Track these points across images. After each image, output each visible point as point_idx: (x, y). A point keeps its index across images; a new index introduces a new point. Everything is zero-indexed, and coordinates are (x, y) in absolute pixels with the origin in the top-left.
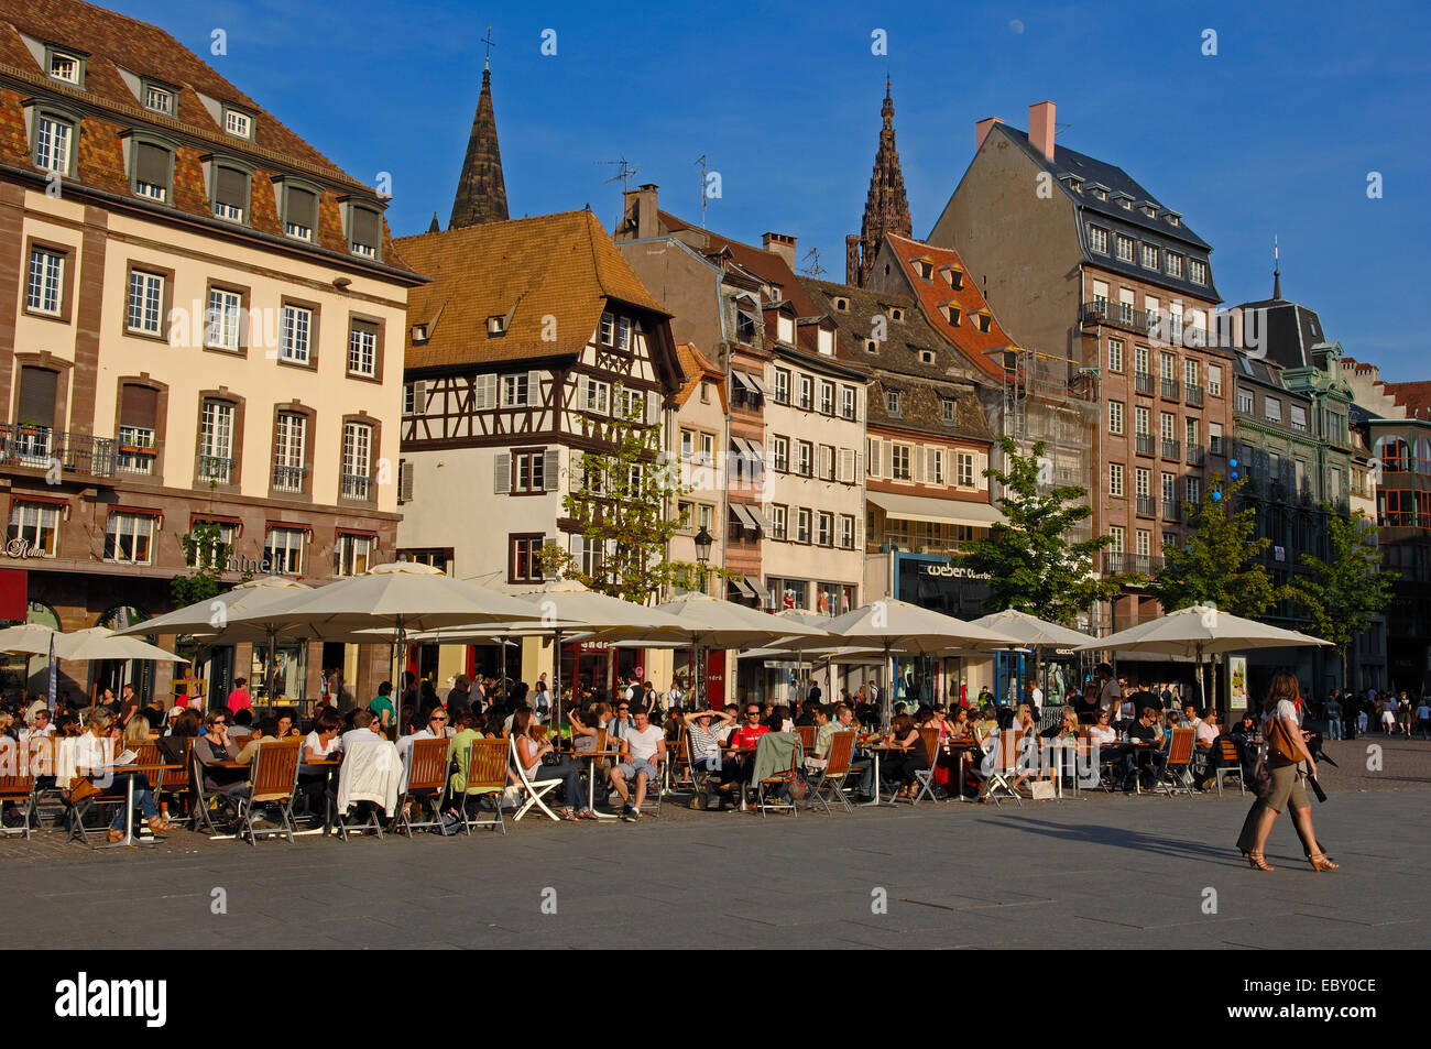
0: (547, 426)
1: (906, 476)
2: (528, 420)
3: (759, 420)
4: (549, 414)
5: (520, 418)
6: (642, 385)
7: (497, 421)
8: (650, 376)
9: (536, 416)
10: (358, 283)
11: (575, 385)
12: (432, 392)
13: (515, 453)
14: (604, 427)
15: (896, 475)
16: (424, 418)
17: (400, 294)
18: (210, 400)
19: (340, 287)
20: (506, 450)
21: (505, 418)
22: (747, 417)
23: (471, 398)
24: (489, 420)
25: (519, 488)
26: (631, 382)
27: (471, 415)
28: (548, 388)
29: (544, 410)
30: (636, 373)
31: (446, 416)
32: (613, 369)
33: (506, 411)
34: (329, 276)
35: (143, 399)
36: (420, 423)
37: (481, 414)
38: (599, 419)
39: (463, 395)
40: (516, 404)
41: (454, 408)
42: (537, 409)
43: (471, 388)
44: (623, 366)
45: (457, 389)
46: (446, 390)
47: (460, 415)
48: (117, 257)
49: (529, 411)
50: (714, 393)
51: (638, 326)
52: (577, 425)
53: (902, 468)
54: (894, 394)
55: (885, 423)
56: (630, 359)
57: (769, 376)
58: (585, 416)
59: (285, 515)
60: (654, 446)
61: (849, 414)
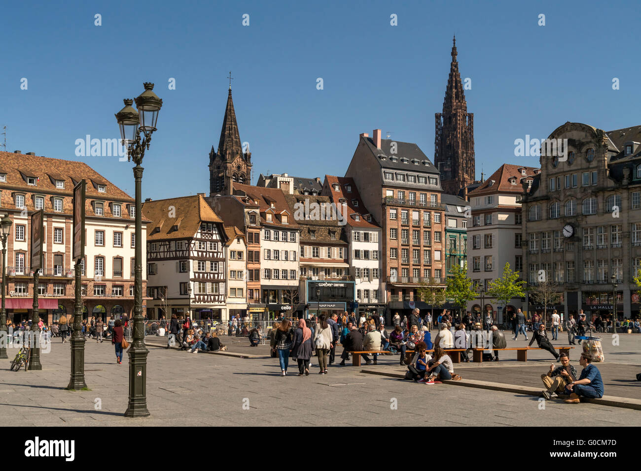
0: (187, 255)
1: (317, 256)
2: (183, 253)
3: (259, 246)
4: (187, 252)
5: (181, 253)
6: (216, 241)
7: (176, 253)
8: (219, 238)
9: (185, 252)
10: (130, 226)
11: (195, 244)
12: (160, 245)
13: (180, 262)
14: (204, 254)
15: (314, 256)
16: (159, 252)
18: (97, 257)
19: (127, 227)
20: (178, 261)
21: (178, 253)
22: (254, 245)
23: (170, 247)
24: (174, 253)
25: (182, 271)
26: (212, 241)
27: (170, 251)
28: (187, 245)
29: (186, 251)
30: (214, 237)
31: (164, 252)
32: (207, 238)
33: (178, 251)
34: (124, 225)
36: (158, 253)
37: (172, 251)
38: (202, 252)
39: (168, 246)
40: (180, 249)
41: (166, 250)
42: (185, 251)
43: (170, 244)
44: (210, 237)
45: (166, 245)
46: (164, 245)
47: (167, 252)
49: (183, 251)
50: (241, 241)
51: (215, 226)
52: (196, 254)
53: (316, 254)
54: (314, 232)
55: (309, 241)
56: (212, 235)
57: (262, 233)
58: (198, 251)
59: (117, 283)
60: (221, 257)
61: (293, 240)
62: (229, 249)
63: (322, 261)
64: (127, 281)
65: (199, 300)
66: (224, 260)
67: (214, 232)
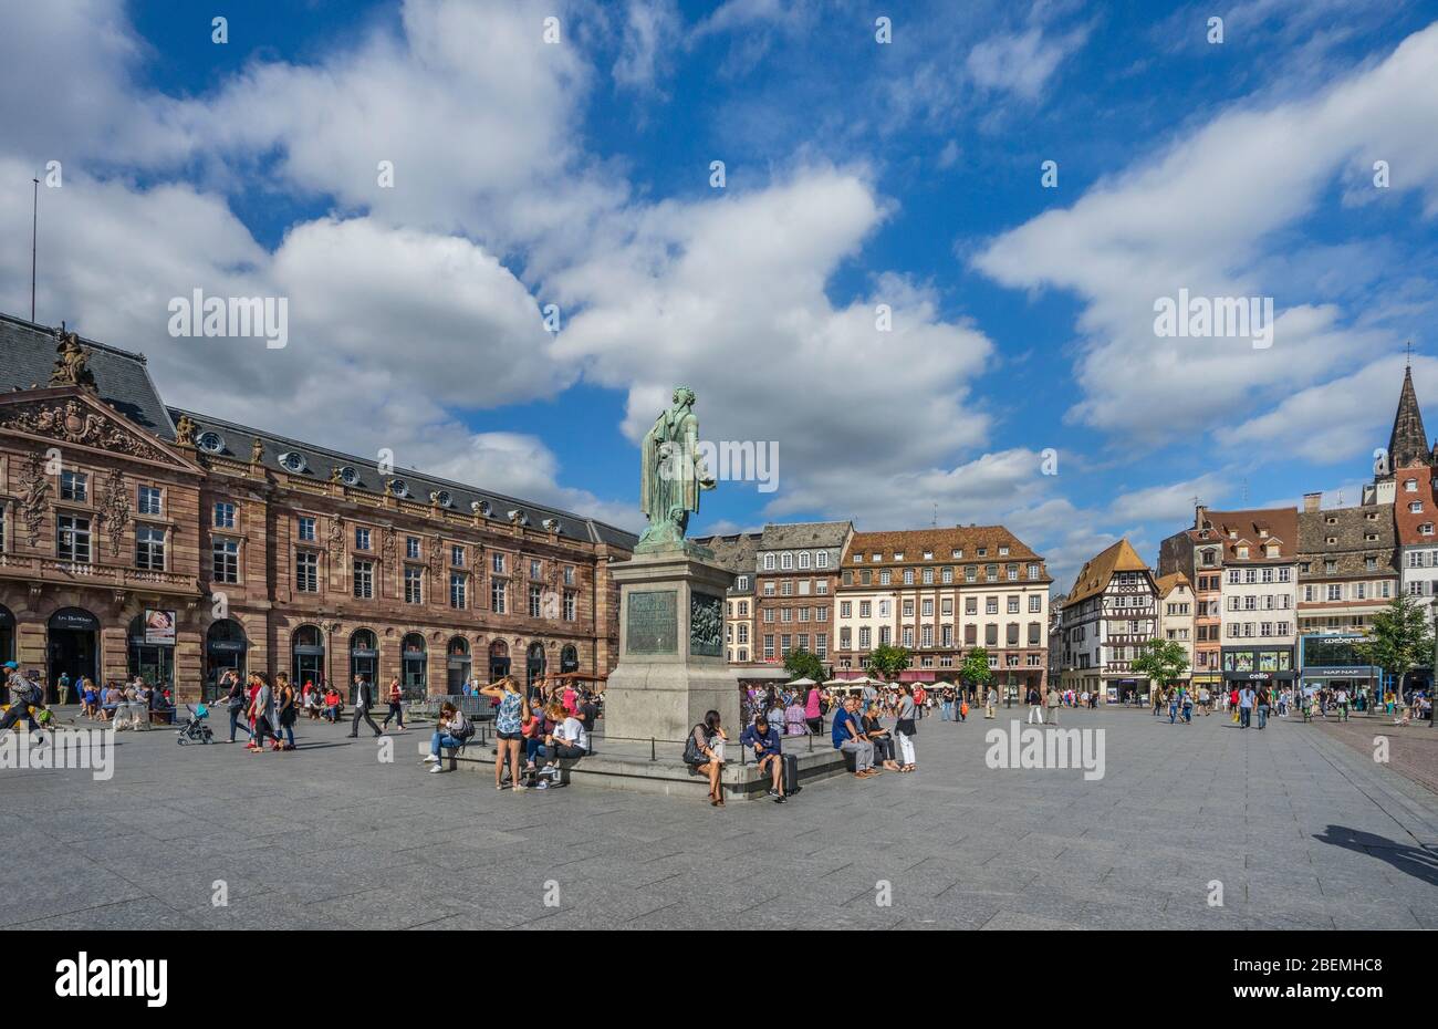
1: (1338, 598)
3: (1218, 593)
6: (1145, 593)
8: (1147, 589)
10: (1028, 587)
11: (1109, 601)
14: (1125, 612)
15: (1331, 599)
17: (1047, 587)
18: (988, 626)
19: (1024, 590)
22: (1209, 594)
25: (1097, 634)
26: (1137, 594)
28: (1101, 602)
29: (1100, 610)
30: (1140, 589)
32: (1128, 591)
34: (1021, 588)
35: (971, 629)
38: (1121, 610)
40: (1096, 608)
44: (1133, 589)
48: (963, 598)
50: (1186, 589)
51: (1141, 574)
52: (1110, 613)
53: (1335, 595)
54: (1333, 562)
55: (1320, 577)
56: (1136, 586)
57: (1225, 575)
58: (1114, 609)
59: (1011, 652)
60: (1151, 613)
61: (1285, 579)
62: (1164, 603)
63: (1347, 604)
64: (1022, 649)
65: (1115, 668)
66: (1154, 617)
67: (1140, 582)
